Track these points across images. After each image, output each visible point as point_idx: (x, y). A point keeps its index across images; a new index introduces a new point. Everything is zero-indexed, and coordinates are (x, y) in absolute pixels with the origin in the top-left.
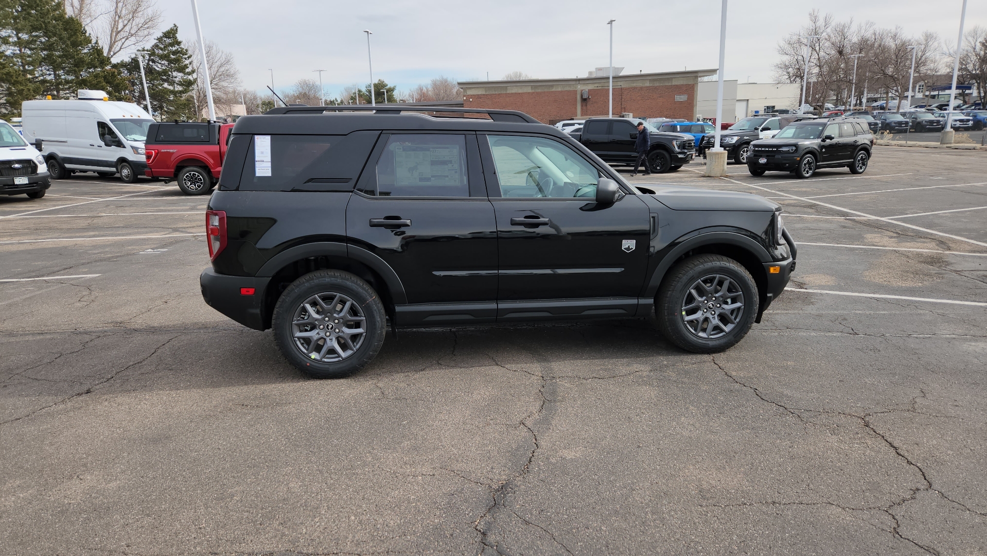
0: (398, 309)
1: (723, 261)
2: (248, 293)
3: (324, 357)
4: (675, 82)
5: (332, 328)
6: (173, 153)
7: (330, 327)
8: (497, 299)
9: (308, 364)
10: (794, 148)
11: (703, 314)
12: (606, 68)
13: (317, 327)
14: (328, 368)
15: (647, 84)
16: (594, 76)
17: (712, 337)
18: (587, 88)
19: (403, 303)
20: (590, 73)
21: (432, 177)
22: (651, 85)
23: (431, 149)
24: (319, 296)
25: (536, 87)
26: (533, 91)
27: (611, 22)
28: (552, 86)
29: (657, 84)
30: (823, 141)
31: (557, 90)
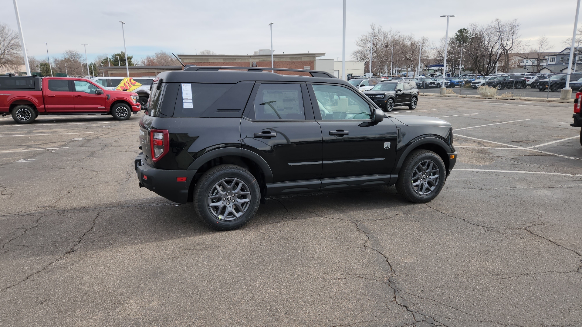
0: (268, 186)
1: (430, 153)
2: (182, 180)
3: (226, 218)
4: (303, 59)
5: (230, 200)
6: (8, 96)
7: (229, 199)
8: (320, 178)
9: (218, 222)
10: (383, 96)
11: (421, 182)
12: (265, 50)
13: (222, 199)
14: (229, 224)
15: (289, 60)
16: (258, 54)
17: (425, 194)
18: (255, 61)
19: (270, 182)
20: (255, 52)
21: (285, 108)
22: (291, 60)
23: (283, 93)
24: (224, 180)
25: (225, 59)
26: (224, 62)
27: (271, 24)
28: (235, 59)
29: (294, 60)
30: (397, 92)
31: (238, 61)
